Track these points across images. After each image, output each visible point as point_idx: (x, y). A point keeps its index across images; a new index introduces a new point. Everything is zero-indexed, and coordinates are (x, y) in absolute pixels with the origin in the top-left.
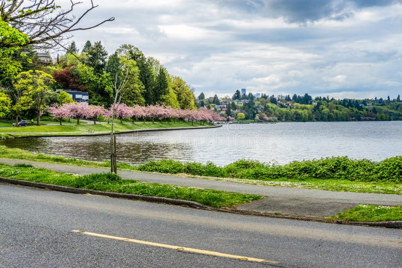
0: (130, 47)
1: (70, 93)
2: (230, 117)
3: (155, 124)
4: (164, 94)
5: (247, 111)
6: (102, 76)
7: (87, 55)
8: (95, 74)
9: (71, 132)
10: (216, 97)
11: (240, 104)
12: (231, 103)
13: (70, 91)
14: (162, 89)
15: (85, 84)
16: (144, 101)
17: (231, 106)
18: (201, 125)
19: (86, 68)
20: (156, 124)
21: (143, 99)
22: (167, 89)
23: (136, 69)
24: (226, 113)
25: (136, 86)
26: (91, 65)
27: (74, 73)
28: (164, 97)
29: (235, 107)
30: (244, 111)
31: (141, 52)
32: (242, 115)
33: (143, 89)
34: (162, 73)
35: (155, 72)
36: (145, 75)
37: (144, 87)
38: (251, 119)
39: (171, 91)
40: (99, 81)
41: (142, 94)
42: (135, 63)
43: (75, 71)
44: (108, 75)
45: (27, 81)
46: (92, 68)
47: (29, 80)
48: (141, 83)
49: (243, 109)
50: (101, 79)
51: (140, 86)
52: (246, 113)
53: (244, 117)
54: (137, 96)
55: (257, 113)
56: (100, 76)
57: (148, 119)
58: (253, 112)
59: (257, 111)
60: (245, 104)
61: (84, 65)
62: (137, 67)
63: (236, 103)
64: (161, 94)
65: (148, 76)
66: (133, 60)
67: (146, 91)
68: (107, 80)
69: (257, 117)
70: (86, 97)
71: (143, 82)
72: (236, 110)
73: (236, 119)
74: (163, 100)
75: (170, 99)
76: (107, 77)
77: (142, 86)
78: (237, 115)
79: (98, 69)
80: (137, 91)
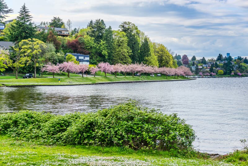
0: (129, 23)
1: (75, 55)
2: (212, 73)
3: (134, 77)
4: (147, 56)
5: (225, 69)
6: (100, 43)
7: (90, 28)
8: (95, 42)
9: (55, 83)
10: (204, 59)
11: (221, 64)
12: (214, 63)
13: (76, 54)
14: (146, 52)
15: (88, 49)
16: (131, 61)
17: (214, 65)
18: (175, 78)
19: (89, 38)
20: (136, 78)
21: (130, 60)
22: (149, 53)
23: (126, 39)
24: (210, 70)
25: (125, 50)
26: (93, 36)
27: (81, 42)
28: (146, 58)
29: (217, 66)
30: (223, 69)
31: (137, 27)
32: (221, 71)
33: (130, 53)
34: (146, 41)
35: (141, 41)
36: (132, 42)
37: (131, 51)
38: (228, 74)
39: (153, 54)
40: (98, 47)
41: (130, 56)
42: (125, 34)
43: (81, 40)
44: (104, 42)
45: (28, 47)
46: (93, 38)
47: (30, 46)
48: (129, 48)
49: (223, 67)
50: (99, 45)
51: (128, 50)
52: (225, 70)
53: (223, 73)
54: (126, 58)
55: (233, 70)
56: (98, 44)
57: (128, 74)
58: (230, 69)
59: (233, 69)
60: (225, 64)
61: (88, 36)
62: (126, 37)
63: (218, 63)
64: (145, 56)
65: (134, 44)
66: (123, 32)
67: (132, 54)
68: (103, 46)
69: (233, 73)
70: (88, 59)
71: (131, 47)
72: (218, 68)
73: (217, 74)
74: (147, 60)
75: (152, 60)
76: (103, 44)
77: (130, 50)
78: (218, 71)
79: (98, 38)
80: (125, 54)
